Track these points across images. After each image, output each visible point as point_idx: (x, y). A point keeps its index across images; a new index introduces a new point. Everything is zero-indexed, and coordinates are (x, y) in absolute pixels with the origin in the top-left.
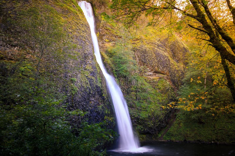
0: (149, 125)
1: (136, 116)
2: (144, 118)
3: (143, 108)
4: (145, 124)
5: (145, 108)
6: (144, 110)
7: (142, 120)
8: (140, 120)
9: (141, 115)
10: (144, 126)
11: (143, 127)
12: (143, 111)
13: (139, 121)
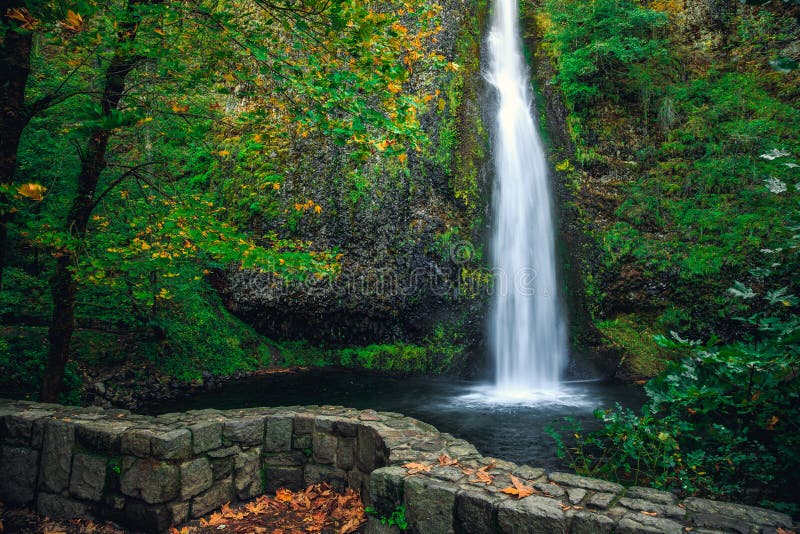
0: (722, 307)
1: (663, 269)
2: (698, 276)
3: (706, 231)
4: (702, 303)
5: (717, 232)
6: (711, 242)
7: (689, 284)
8: (680, 285)
9: (689, 261)
10: (694, 310)
11: (692, 315)
12: (703, 243)
13: (678, 290)
